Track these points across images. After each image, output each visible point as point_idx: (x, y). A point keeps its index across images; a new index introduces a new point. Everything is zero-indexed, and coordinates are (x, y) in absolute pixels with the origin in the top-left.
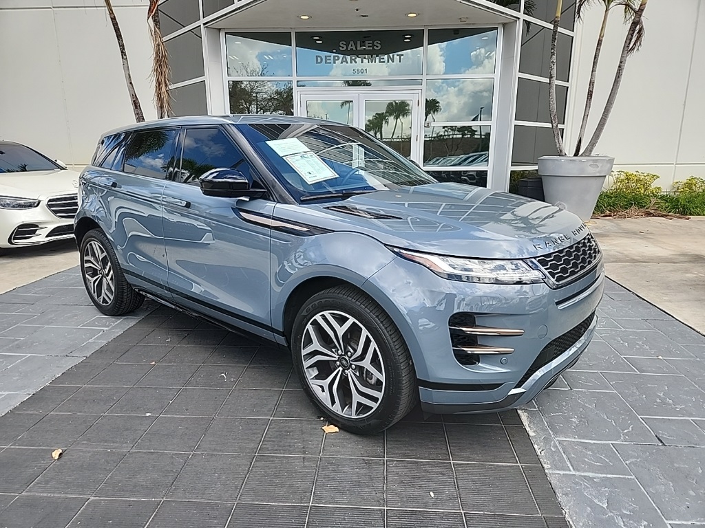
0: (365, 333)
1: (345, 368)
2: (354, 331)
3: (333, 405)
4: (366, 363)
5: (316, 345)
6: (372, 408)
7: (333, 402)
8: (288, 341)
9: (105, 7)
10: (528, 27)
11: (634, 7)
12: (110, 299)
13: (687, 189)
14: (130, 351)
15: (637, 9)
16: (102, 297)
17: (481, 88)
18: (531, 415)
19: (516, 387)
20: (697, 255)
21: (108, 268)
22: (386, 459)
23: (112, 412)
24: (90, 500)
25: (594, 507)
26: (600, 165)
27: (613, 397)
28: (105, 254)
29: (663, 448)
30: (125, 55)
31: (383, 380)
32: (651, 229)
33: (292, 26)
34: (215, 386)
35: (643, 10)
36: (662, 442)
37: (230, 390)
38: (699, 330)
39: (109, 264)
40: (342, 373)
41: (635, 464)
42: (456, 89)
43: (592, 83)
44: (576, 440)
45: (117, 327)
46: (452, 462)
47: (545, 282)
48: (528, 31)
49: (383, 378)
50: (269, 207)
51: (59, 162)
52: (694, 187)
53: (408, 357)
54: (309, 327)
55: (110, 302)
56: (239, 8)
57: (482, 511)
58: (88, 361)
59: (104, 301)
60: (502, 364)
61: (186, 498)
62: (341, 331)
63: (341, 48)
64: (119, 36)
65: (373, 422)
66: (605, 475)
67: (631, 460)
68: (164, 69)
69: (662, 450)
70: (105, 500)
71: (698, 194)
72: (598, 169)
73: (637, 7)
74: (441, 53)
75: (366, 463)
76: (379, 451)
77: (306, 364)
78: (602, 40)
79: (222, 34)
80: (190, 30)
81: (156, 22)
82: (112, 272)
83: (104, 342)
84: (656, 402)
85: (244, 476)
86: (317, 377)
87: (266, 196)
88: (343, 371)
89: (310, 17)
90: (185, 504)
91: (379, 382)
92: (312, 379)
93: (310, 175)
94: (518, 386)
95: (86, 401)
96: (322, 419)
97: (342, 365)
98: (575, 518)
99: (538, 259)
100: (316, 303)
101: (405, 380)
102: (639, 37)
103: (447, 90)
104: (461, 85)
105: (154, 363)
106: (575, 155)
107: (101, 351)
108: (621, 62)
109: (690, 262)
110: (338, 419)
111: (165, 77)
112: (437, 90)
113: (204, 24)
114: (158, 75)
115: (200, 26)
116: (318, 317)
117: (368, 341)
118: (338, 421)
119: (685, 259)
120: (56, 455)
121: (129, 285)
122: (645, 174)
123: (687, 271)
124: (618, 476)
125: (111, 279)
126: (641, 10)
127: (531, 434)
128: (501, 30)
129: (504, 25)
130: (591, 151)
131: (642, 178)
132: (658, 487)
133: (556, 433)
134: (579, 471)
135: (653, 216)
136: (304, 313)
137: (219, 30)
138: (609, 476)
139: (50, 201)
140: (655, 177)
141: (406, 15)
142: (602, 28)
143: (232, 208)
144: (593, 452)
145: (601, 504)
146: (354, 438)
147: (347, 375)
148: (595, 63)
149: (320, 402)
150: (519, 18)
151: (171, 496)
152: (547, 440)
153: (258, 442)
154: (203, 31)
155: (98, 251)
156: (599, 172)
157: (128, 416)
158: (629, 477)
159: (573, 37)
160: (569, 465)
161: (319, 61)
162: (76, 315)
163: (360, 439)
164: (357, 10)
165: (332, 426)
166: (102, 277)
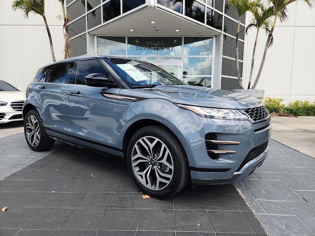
0: (164, 145)
1: (153, 165)
2: (158, 145)
3: (147, 185)
4: (164, 161)
5: (139, 155)
6: (167, 184)
7: (147, 183)
8: (125, 155)
9: (44, 25)
10: (225, 38)
11: (269, 29)
12: (37, 143)
13: (295, 105)
14: (45, 166)
15: (270, 30)
16: (33, 143)
17: (205, 67)
18: (243, 190)
19: (236, 171)
20: (305, 130)
21: (37, 128)
22: (174, 209)
23: (35, 191)
24: (20, 230)
25: (279, 229)
26: (259, 93)
27: (279, 182)
28: (37, 121)
29: (307, 203)
30: (52, 44)
31: (173, 169)
32: (282, 121)
33: (126, 35)
34: (87, 179)
35: (273, 30)
36: (306, 201)
37: (95, 181)
38: (312, 157)
39: (38, 125)
40: (151, 168)
41: (295, 210)
42: (194, 68)
43: (253, 60)
44: (266, 200)
45: (40, 156)
46: (207, 210)
47: (248, 120)
48: (225, 39)
49: (172, 168)
50: (117, 91)
51: (18, 88)
52: (298, 105)
53: (185, 156)
54: (136, 146)
55: (37, 144)
56: (104, 26)
57: (225, 232)
58: (24, 169)
59: (35, 144)
60: (230, 159)
61: (71, 228)
62: (152, 146)
63: (147, 44)
64: (50, 36)
65: (167, 191)
66: (282, 215)
67: (293, 208)
68: (69, 50)
69: (307, 204)
70: (28, 230)
71: (301, 108)
72: (258, 95)
73: (270, 29)
74: (187, 54)
75: (164, 211)
76: (171, 206)
77: (134, 164)
78: (256, 43)
79: (96, 37)
80: (80, 36)
81: (67, 30)
82: (39, 129)
83: (33, 162)
84: (299, 184)
85: (102, 218)
86: (139, 171)
87: (116, 87)
88: (152, 167)
89: (134, 30)
90: (71, 231)
91: (170, 170)
92: (137, 172)
93: (137, 78)
94: (238, 170)
95: (22, 186)
96: (141, 192)
97: (152, 164)
98: (271, 234)
99: (244, 110)
100: (140, 133)
101: (183, 168)
102: (272, 42)
103: (190, 68)
104: (196, 67)
105: (57, 170)
106: (248, 89)
107: (31, 165)
108: (265, 51)
109: (302, 132)
110: (149, 191)
111: (69, 53)
112: (186, 68)
113: (88, 33)
114: (66, 52)
115: (86, 33)
116: (140, 141)
117: (165, 150)
118: (149, 193)
119: (300, 131)
120: (3, 210)
121: (47, 135)
122: (277, 99)
123: (301, 135)
124: (288, 215)
125: (39, 133)
126: (272, 30)
127: (244, 198)
128: (214, 38)
129: (216, 36)
130: (255, 87)
131: (276, 100)
132: (308, 219)
133: (255, 197)
134: (269, 213)
135: (282, 116)
136: (134, 139)
137: (94, 35)
138: (284, 215)
139: (12, 103)
140: (282, 100)
141: (175, 30)
142: (256, 38)
143: (100, 93)
144: (275, 205)
145: (282, 227)
146: (157, 201)
147: (154, 169)
148: (254, 52)
149: (141, 184)
150: (222, 33)
151: (64, 228)
152: (252, 200)
153: (109, 202)
154: (87, 35)
155: (33, 120)
156: (259, 96)
157: (43, 193)
158: (294, 215)
159: (244, 43)
160: (264, 211)
161: (137, 49)
162: (20, 151)
163: (160, 201)
164: (154, 27)
165: (146, 195)
166: (34, 133)
